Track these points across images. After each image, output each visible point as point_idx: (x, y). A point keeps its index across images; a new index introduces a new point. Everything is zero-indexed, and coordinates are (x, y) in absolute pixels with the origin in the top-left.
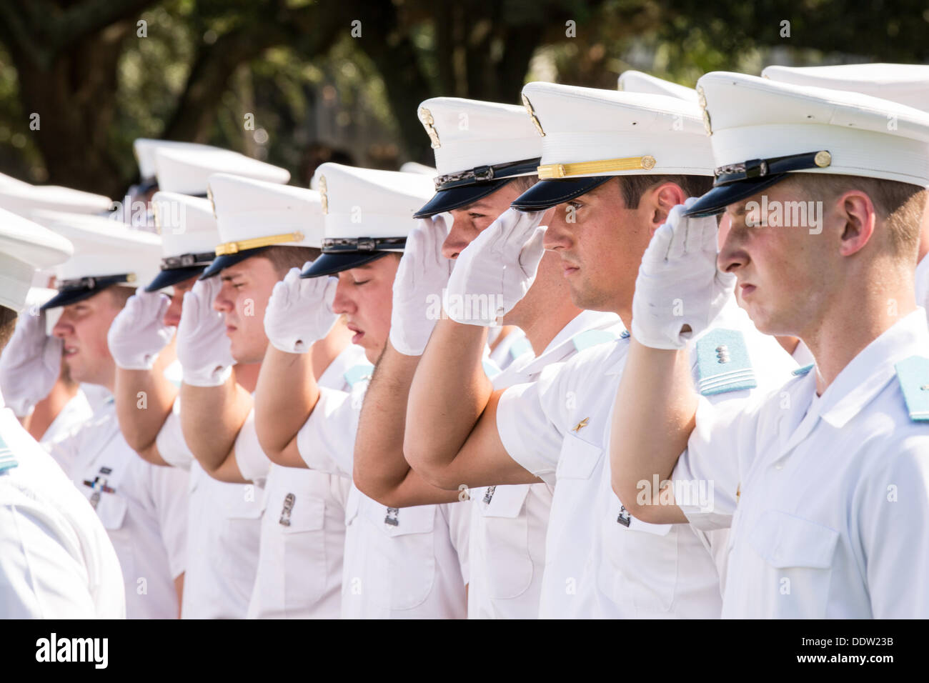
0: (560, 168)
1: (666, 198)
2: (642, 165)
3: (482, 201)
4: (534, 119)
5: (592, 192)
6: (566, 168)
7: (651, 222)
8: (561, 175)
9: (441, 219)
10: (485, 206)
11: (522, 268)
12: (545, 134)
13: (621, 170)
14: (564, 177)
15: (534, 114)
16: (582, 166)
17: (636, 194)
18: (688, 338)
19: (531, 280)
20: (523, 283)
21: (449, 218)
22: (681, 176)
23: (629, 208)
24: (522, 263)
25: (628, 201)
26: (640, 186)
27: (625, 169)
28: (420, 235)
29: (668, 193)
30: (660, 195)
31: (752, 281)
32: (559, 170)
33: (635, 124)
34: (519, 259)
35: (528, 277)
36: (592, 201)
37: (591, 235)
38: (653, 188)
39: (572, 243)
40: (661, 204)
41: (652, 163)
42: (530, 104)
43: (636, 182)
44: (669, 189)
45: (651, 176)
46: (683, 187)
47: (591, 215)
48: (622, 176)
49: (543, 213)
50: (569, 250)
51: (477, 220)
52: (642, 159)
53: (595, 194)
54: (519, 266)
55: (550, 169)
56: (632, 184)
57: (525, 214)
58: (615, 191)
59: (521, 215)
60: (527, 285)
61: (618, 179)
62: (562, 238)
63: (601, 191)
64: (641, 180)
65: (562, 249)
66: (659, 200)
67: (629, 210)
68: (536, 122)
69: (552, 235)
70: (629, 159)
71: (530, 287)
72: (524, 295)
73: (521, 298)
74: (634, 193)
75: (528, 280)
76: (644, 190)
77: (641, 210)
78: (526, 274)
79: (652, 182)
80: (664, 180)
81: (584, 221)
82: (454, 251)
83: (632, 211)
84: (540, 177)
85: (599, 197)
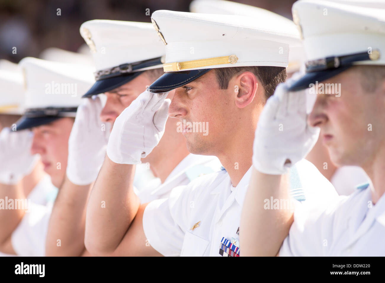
0: (178, 65)
1: (245, 81)
2: (229, 61)
3: (124, 87)
4: (160, 34)
5: (198, 80)
6: (181, 65)
7: (236, 96)
8: (178, 69)
9: (98, 99)
10: (126, 89)
11: (155, 126)
12: (167, 44)
13: (216, 64)
14: (180, 70)
15: (159, 31)
16: (191, 63)
17: (226, 80)
18: (289, 167)
19: (162, 133)
20: (156, 135)
21: (103, 97)
22: (254, 67)
23: (222, 89)
24: (155, 123)
25: (221, 84)
26: (228, 74)
27: (218, 64)
28: (86, 109)
29: (247, 78)
30: (241, 80)
31: (331, 132)
32: (177, 66)
33: (224, 35)
34: (153, 120)
35: (159, 131)
36: (198, 86)
37: (198, 107)
38: (237, 76)
39: (186, 112)
40: (242, 85)
41: (236, 59)
42: (157, 25)
43: (225, 72)
44: (247, 76)
45: (235, 68)
46: (256, 74)
47: (198, 93)
48: (217, 68)
49: (167, 93)
50: (185, 117)
51: (123, 99)
52: (230, 57)
53: (200, 81)
54: (154, 125)
55: (171, 66)
56: (223, 74)
57: (156, 95)
58: (213, 78)
59: (153, 95)
60: (159, 136)
61: (214, 71)
62: (180, 109)
63: (204, 79)
64: (229, 71)
65: (181, 116)
66: (241, 83)
67: (221, 90)
68: (161, 36)
69: (174, 107)
70: (220, 58)
71: (161, 138)
72: (158, 143)
73: (156, 145)
74: (225, 79)
75: (159, 133)
76: (231, 77)
77: (229, 90)
78: (158, 130)
79: (235, 71)
80: (244, 70)
81: (194, 98)
82: (108, 117)
83: (224, 91)
84: (165, 70)
85: (202, 83)
